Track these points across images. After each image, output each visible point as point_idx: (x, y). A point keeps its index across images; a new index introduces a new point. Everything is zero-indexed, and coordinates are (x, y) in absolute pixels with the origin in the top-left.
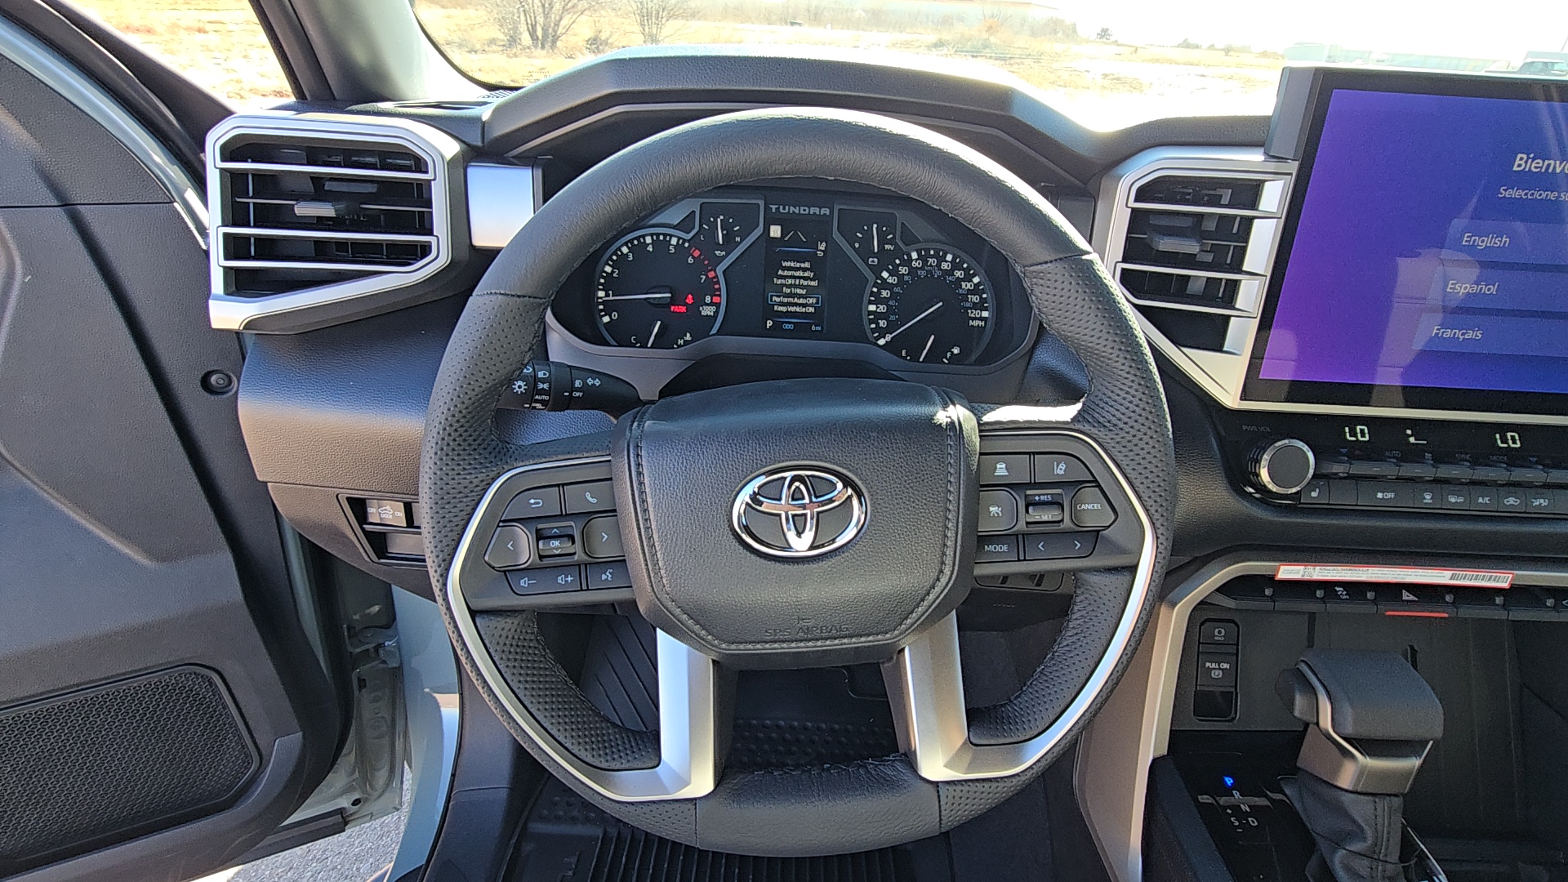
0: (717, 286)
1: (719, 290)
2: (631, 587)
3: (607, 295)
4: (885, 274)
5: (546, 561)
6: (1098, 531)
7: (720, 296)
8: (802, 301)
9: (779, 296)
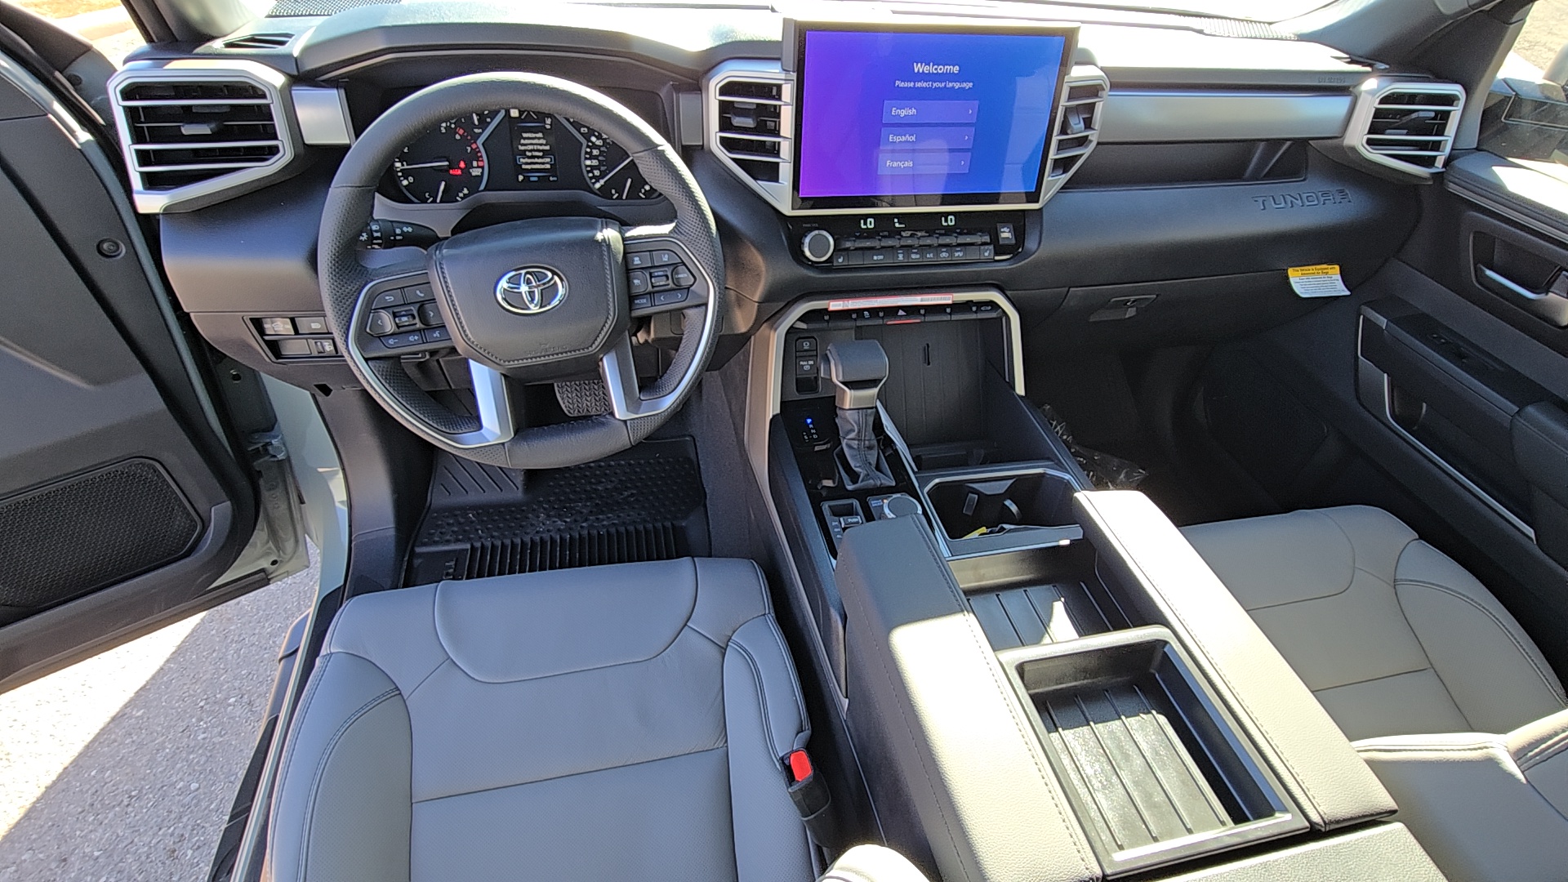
0: (479, 154)
1: (481, 156)
2: (451, 339)
3: (403, 165)
4: (593, 139)
5: (402, 329)
6: (688, 288)
7: (482, 161)
8: (540, 160)
9: (524, 158)
